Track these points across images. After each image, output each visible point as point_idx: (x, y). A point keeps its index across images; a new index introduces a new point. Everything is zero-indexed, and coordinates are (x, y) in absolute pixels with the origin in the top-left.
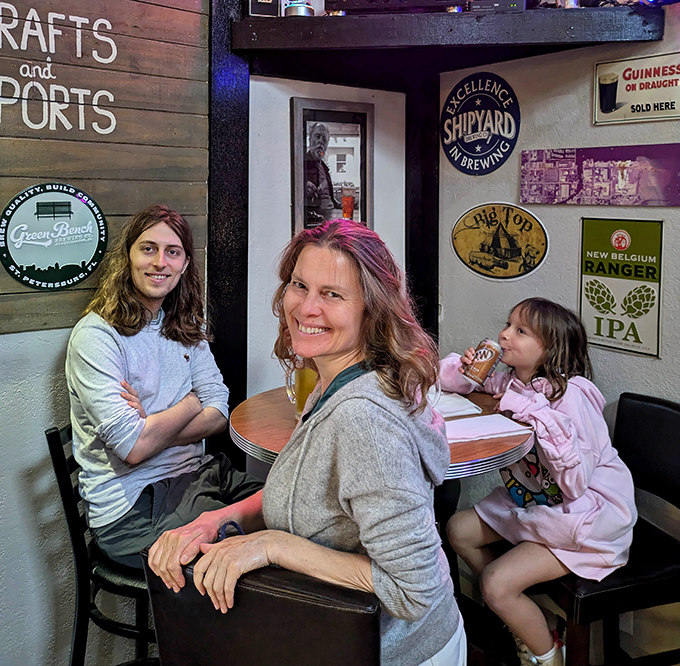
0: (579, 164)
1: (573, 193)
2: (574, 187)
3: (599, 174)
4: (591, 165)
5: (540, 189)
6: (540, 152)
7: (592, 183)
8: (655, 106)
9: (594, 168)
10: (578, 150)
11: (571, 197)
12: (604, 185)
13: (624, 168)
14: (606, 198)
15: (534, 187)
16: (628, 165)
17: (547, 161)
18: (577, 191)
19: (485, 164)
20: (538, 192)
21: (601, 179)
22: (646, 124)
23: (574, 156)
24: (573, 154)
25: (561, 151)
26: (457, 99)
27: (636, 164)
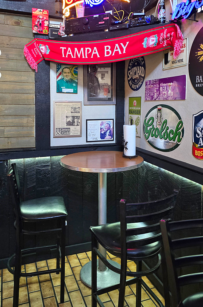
0: (159, 85)
1: (158, 96)
2: (158, 94)
3: (164, 89)
4: (162, 85)
5: (150, 95)
6: (150, 81)
7: (162, 92)
8: (178, 61)
9: (163, 86)
10: (159, 79)
11: (157, 98)
12: (165, 93)
13: (170, 86)
14: (166, 97)
15: (148, 94)
16: (171, 85)
17: (152, 85)
18: (159, 95)
19: (138, 87)
20: (149, 96)
21: (164, 90)
22: (176, 68)
23: (158, 82)
24: (158, 81)
25: (155, 81)
26: (131, 63)
27: (173, 84)
